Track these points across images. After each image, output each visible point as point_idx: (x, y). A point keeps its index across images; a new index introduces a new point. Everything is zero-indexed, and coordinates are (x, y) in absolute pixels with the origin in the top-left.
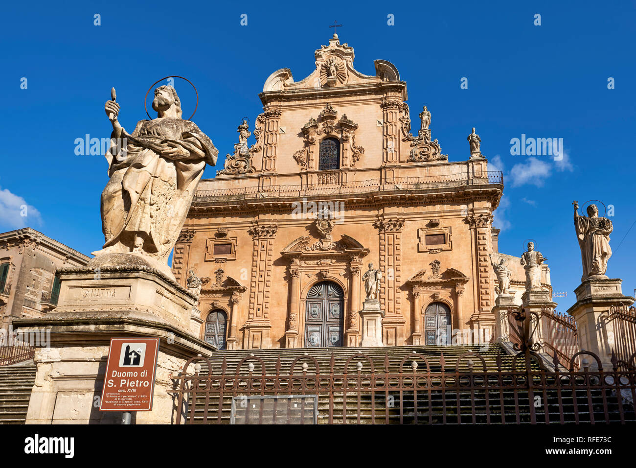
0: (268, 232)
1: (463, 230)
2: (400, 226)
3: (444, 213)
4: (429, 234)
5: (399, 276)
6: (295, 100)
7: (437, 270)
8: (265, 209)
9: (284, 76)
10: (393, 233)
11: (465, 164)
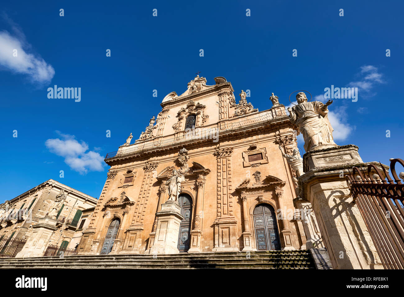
0: (153, 167)
1: (275, 149)
2: (230, 152)
3: (259, 140)
4: (250, 154)
5: (231, 186)
6: (176, 103)
7: (258, 178)
8: (153, 154)
9: (173, 95)
10: (225, 157)
11: (270, 110)
